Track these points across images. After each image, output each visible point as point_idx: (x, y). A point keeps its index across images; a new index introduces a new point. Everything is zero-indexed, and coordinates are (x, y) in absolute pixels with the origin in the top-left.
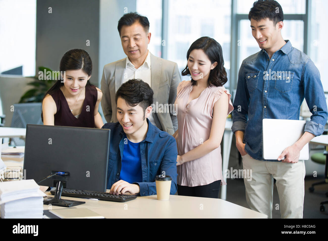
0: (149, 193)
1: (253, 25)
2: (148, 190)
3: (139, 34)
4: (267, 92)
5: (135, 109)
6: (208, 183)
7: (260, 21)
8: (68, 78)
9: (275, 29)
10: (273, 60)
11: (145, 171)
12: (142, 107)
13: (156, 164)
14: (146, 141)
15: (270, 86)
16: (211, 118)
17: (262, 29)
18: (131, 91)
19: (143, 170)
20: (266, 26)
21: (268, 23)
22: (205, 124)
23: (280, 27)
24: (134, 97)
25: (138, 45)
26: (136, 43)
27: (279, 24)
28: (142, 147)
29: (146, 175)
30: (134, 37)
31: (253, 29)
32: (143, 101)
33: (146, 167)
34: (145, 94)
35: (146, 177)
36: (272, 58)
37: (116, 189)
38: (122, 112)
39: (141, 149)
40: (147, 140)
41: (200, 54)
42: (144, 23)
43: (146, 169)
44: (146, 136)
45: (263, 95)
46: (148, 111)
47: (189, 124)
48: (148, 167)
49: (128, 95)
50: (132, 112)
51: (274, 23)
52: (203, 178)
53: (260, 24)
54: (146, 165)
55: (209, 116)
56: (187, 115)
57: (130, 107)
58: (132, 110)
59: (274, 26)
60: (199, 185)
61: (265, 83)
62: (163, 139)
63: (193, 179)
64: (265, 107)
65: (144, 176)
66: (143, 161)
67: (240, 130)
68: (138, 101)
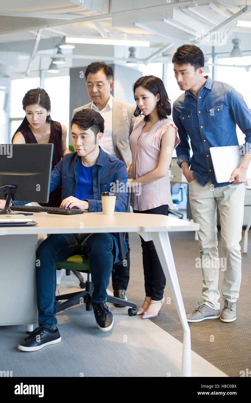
0: (98, 209)
1: (176, 69)
2: (96, 206)
3: (101, 81)
4: (203, 127)
5: (87, 133)
6: (155, 207)
7: (182, 66)
8: (28, 113)
9: (196, 74)
10: (200, 97)
11: (96, 192)
12: (93, 130)
13: (106, 186)
14: (96, 165)
15: (204, 122)
16: (159, 149)
17: (183, 73)
18: (83, 117)
19: (94, 191)
20: (187, 71)
21: (189, 68)
22: (153, 154)
23: (201, 72)
24: (86, 121)
25: (99, 91)
26: (98, 89)
27: (200, 70)
28: (94, 171)
29: (97, 196)
30: (97, 83)
31: (176, 73)
32: (94, 125)
33: (97, 188)
34: (96, 119)
35: (97, 197)
36: (198, 96)
37: (65, 203)
38: (75, 137)
39: (93, 173)
40: (98, 164)
41: (142, 91)
42: (107, 72)
43: (97, 190)
44: (97, 161)
45: (200, 131)
46: (99, 137)
47: (139, 156)
48: (98, 188)
49: (80, 120)
50: (85, 136)
51: (195, 69)
52: (151, 203)
53: (181, 69)
54: (97, 187)
55: (157, 147)
56: (138, 147)
57: (83, 131)
58: (84, 134)
59: (195, 71)
60: (148, 209)
61: (199, 120)
62: (113, 163)
63: (143, 204)
64: (205, 141)
65: (95, 196)
66: (95, 182)
67: (185, 162)
68: (89, 125)
